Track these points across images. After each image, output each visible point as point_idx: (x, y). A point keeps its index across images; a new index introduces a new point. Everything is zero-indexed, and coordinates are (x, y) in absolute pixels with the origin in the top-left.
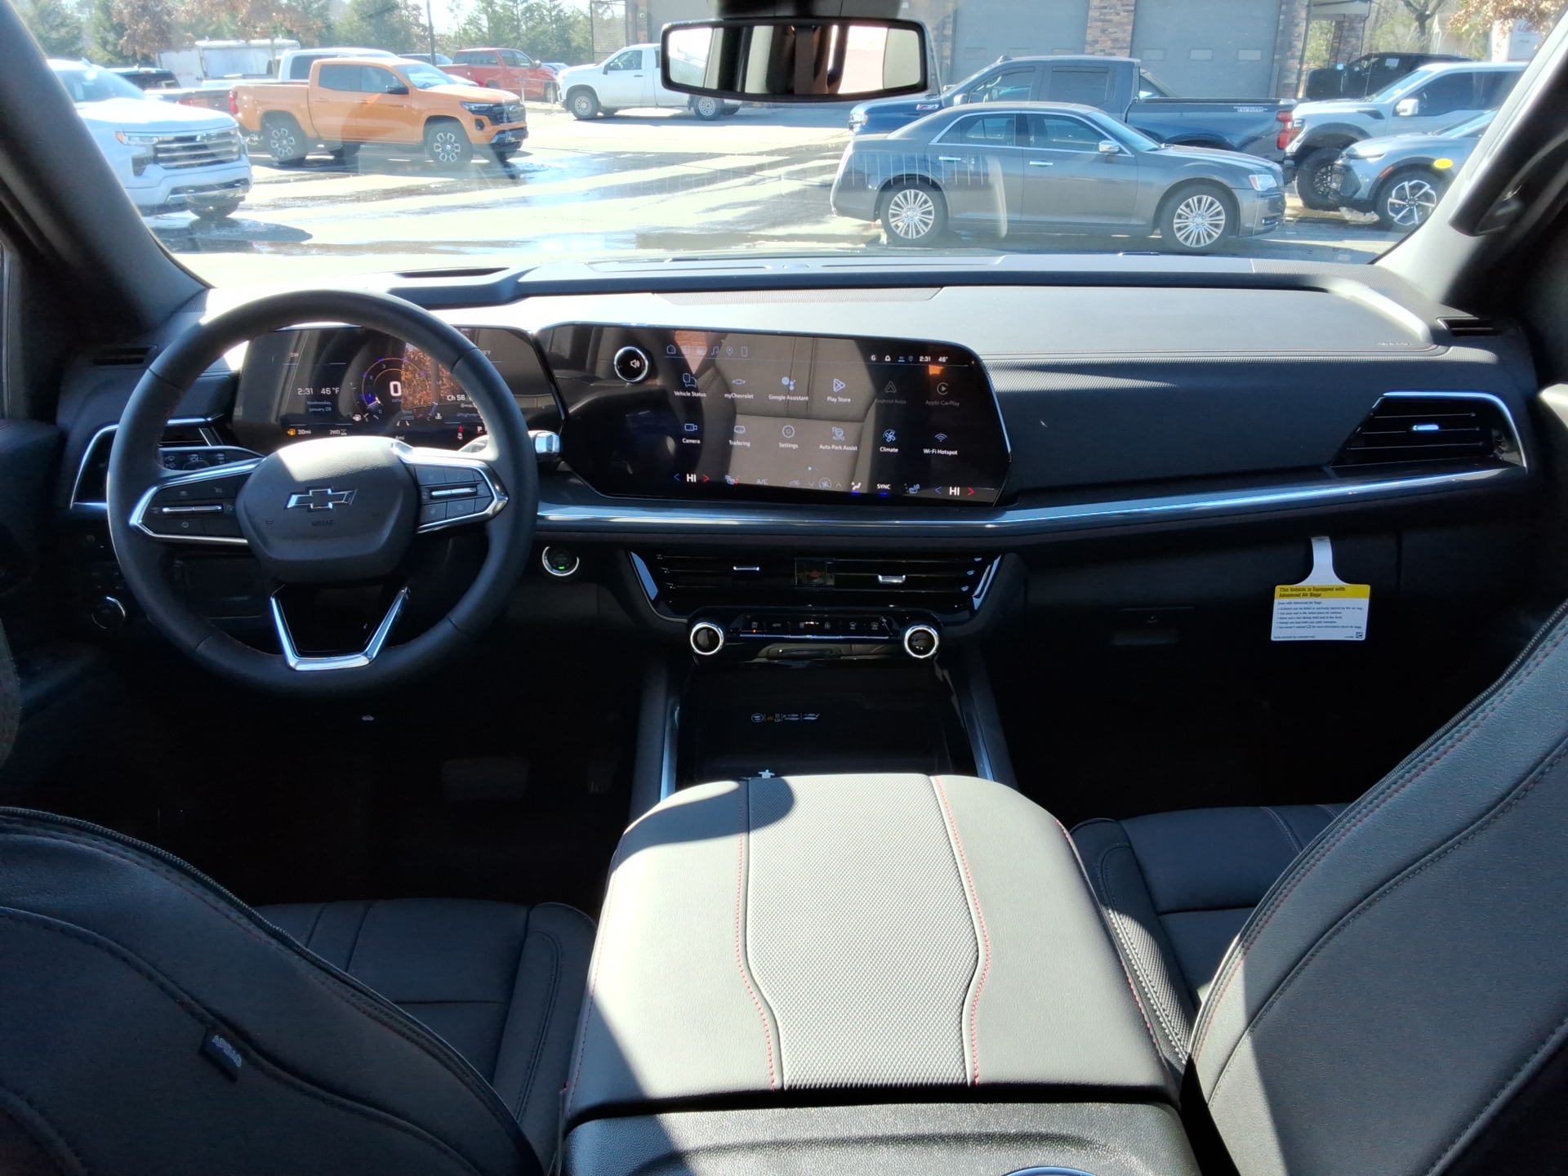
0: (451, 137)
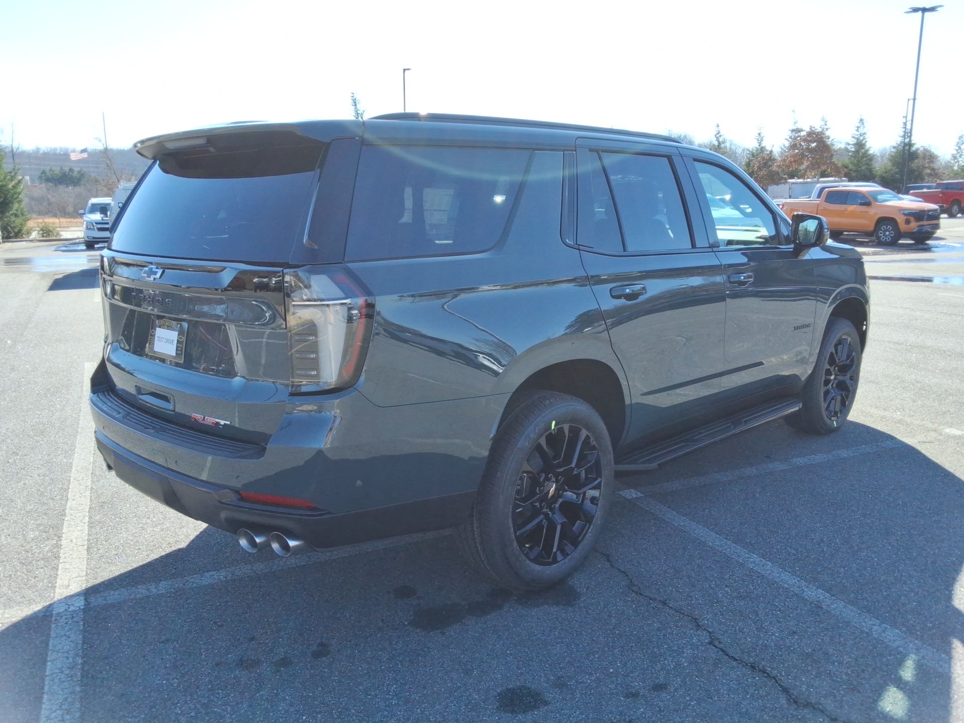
0: (890, 228)
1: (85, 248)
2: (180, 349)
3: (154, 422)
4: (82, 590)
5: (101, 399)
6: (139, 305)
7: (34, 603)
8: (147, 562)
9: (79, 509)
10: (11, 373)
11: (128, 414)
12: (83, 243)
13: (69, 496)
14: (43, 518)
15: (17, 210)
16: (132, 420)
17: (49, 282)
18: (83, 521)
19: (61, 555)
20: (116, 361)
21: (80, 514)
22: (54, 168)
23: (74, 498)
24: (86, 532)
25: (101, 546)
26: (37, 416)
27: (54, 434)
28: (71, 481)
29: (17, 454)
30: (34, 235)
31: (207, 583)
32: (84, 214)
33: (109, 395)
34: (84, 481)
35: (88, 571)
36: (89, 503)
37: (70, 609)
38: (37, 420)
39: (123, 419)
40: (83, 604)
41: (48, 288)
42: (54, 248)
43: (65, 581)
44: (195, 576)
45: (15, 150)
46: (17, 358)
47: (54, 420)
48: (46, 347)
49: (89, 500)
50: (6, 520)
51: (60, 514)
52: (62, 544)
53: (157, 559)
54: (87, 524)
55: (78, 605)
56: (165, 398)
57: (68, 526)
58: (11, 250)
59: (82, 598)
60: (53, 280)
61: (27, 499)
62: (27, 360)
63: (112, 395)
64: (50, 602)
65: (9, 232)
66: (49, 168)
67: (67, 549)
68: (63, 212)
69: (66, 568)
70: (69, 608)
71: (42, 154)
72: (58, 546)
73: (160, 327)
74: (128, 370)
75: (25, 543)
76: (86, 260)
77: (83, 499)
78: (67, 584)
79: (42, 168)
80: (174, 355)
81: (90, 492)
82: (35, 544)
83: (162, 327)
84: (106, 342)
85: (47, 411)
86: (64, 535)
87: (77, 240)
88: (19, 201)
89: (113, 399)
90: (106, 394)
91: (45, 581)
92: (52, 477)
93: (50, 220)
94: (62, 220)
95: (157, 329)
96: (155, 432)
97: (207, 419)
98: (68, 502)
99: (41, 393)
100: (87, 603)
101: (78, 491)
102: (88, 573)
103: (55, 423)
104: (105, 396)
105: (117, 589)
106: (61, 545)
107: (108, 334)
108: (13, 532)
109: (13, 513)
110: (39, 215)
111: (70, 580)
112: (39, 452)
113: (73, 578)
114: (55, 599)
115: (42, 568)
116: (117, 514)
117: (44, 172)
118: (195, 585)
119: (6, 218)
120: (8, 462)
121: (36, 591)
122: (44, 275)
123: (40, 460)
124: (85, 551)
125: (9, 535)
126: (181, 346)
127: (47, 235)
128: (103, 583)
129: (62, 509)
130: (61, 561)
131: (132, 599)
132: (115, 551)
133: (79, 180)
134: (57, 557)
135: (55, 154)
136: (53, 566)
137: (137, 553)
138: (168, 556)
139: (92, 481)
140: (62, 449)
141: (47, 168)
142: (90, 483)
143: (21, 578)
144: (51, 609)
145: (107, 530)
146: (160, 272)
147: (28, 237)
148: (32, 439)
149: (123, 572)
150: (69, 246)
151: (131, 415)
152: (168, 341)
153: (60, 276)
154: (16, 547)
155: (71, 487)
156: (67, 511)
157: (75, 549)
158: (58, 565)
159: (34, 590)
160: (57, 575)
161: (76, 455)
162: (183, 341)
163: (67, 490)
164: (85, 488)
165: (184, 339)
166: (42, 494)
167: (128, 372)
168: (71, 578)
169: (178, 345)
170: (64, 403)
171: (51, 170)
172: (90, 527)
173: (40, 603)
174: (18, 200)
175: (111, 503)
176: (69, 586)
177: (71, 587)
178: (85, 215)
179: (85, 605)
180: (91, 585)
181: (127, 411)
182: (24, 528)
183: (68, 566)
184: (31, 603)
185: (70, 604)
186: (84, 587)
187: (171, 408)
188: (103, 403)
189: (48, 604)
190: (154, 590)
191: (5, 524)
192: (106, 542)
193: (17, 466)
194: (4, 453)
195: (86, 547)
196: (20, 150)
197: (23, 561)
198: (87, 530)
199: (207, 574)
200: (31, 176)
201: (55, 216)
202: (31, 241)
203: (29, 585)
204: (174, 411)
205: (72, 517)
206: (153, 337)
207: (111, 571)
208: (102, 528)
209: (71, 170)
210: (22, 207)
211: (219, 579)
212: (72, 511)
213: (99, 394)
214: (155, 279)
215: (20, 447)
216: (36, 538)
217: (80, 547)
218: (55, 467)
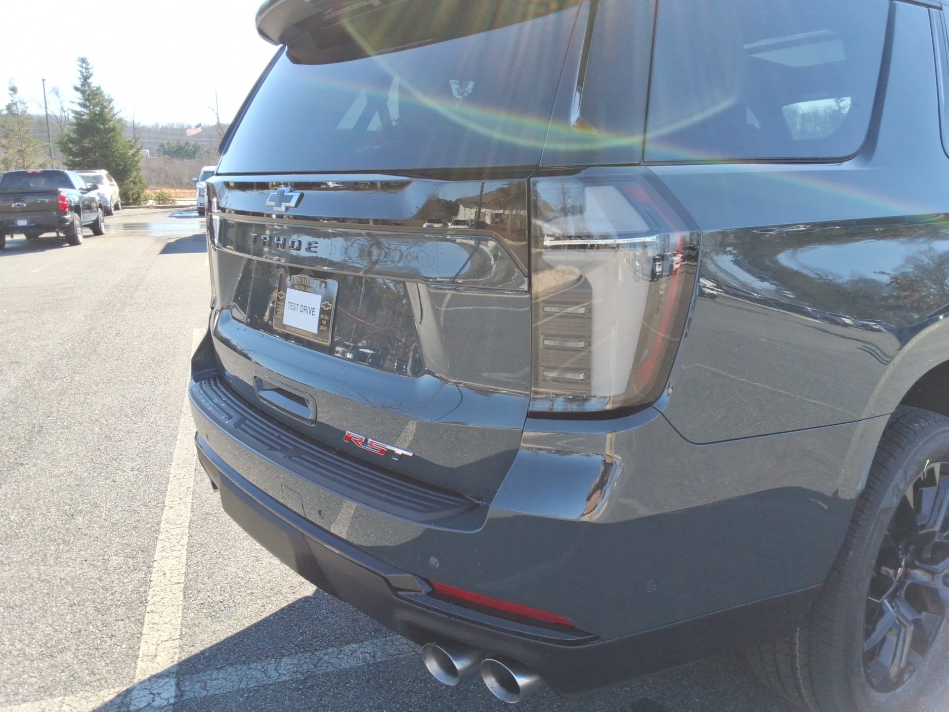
1: (198, 214)
2: (324, 322)
3: (282, 437)
4: (173, 667)
5: (204, 392)
6: (260, 253)
7: (106, 685)
8: (262, 618)
9: (177, 522)
10: (115, 339)
11: (243, 419)
12: (196, 210)
13: (166, 502)
14: (132, 533)
15: (135, 178)
16: (250, 431)
17: (161, 246)
18: (181, 543)
19: (149, 599)
20: (225, 335)
21: (178, 531)
22: (171, 142)
23: (172, 506)
24: (184, 561)
25: (202, 586)
26: (138, 390)
27: (155, 413)
28: (170, 480)
29: (110, 439)
30: (151, 202)
31: (348, 666)
32: (198, 181)
33: (216, 385)
34: (186, 480)
35: (184, 629)
36: (189, 514)
37: (155, 704)
38: (138, 396)
39: (236, 428)
40: (174, 695)
41: (160, 251)
42: (169, 214)
43: (151, 647)
44: (330, 650)
45: (136, 125)
46: (124, 322)
47: (156, 396)
48: (154, 312)
49: (189, 510)
50: (86, 535)
51: (153, 529)
52: (152, 579)
53: (276, 614)
54: (186, 548)
55: (165, 695)
56: (301, 401)
57: (161, 549)
58: (129, 216)
59: (173, 682)
60: (166, 243)
61: (115, 503)
62: (134, 324)
63: (219, 384)
64: (128, 687)
65: (128, 199)
66: (167, 142)
67: (157, 589)
68: (180, 184)
69: (155, 622)
70: (153, 700)
71: (161, 129)
72: (146, 582)
73: (293, 287)
74: (241, 349)
75: (105, 574)
76: (199, 226)
77: (182, 507)
78: (154, 652)
79: (160, 141)
80: (315, 331)
81: (191, 496)
82: (117, 577)
83: (295, 286)
84: (212, 308)
85: (149, 384)
86: (155, 565)
87: (191, 208)
88: (138, 169)
89: (222, 391)
90: (212, 383)
91: (124, 646)
92: (148, 473)
93: (166, 191)
94: (178, 191)
95: (289, 290)
96: (285, 457)
97: (372, 443)
98: (164, 511)
99: (144, 362)
100: (179, 693)
101: (177, 495)
102: (183, 633)
103: (156, 400)
104: (211, 386)
105: (222, 668)
106: (150, 581)
107: (216, 297)
108: (92, 555)
109: (95, 525)
110: (157, 186)
111: (158, 645)
112: (136, 437)
113: (162, 642)
114: (136, 681)
115: (122, 620)
116: (223, 534)
117: (162, 146)
118: (330, 669)
119: (126, 184)
120: (99, 449)
121: (112, 662)
122: (158, 239)
123: (136, 448)
124: (182, 593)
125: (86, 561)
126: (326, 317)
127: (163, 202)
128: (202, 653)
129: (156, 521)
130: (148, 609)
131: (242, 689)
132: (221, 595)
133: (194, 153)
134: (144, 602)
135: (172, 129)
136: (138, 617)
137: (250, 600)
138: (291, 607)
139: (195, 480)
140: (163, 435)
141: (165, 142)
142: (192, 484)
143: (93, 637)
144: (128, 699)
145: (211, 558)
146: (296, 195)
147: (146, 204)
148: (129, 420)
149: (230, 634)
150: (183, 213)
151: (247, 422)
152: (305, 309)
153: (173, 241)
154: (93, 581)
155: (169, 489)
156: (162, 525)
157: (168, 590)
158: (144, 616)
159: (108, 661)
160: (141, 633)
161: (178, 442)
162: (330, 310)
163: (163, 493)
164: (186, 490)
165: (332, 306)
166: (133, 498)
167: (242, 353)
168: (160, 642)
169: (322, 316)
170: (169, 375)
171: (168, 143)
172: (190, 553)
173: (113, 687)
174: (136, 167)
175: (217, 515)
176: (156, 656)
177: (158, 659)
178: (198, 183)
179: (176, 697)
180: (187, 656)
181: (241, 414)
182: (106, 549)
183: (157, 619)
184: (102, 686)
185: (155, 692)
186: (176, 661)
187: (311, 417)
188: (208, 399)
189: (125, 689)
190: (274, 674)
191: (83, 541)
192: (209, 578)
193: (109, 455)
194: (96, 436)
195: (182, 586)
196: (141, 125)
197: (99, 607)
198: (185, 557)
199: (347, 649)
200: (150, 149)
201: (172, 187)
202: (148, 207)
203: (102, 651)
204: (315, 421)
205: (168, 535)
206: (282, 303)
207: (214, 633)
208: (204, 555)
209: (187, 143)
210: (140, 174)
211: (364, 659)
212: (168, 526)
213: (203, 382)
214: (287, 209)
215: (115, 430)
216: (119, 566)
217: (176, 586)
218: (153, 458)
